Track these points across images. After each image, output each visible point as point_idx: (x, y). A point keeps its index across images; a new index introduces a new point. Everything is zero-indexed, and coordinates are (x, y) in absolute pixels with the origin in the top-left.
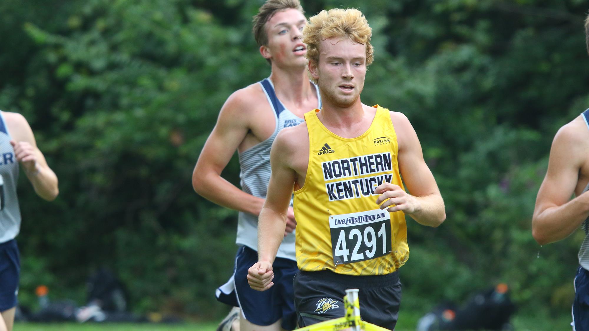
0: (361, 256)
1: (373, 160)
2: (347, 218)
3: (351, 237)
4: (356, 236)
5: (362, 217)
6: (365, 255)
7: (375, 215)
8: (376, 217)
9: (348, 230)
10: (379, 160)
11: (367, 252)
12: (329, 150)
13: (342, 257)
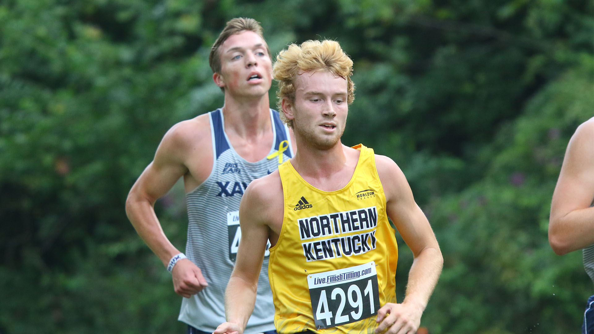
0: (346, 318)
1: (356, 217)
2: (328, 277)
3: (333, 297)
4: (338, 296)
5: (344, 274)
6: (350, 317)
7: (359, 272)
8: (361, 274)
9: (329, 290)
10: (363, 216)
11: (353, 313)
12: (306, 205)
13: (324, 321)
